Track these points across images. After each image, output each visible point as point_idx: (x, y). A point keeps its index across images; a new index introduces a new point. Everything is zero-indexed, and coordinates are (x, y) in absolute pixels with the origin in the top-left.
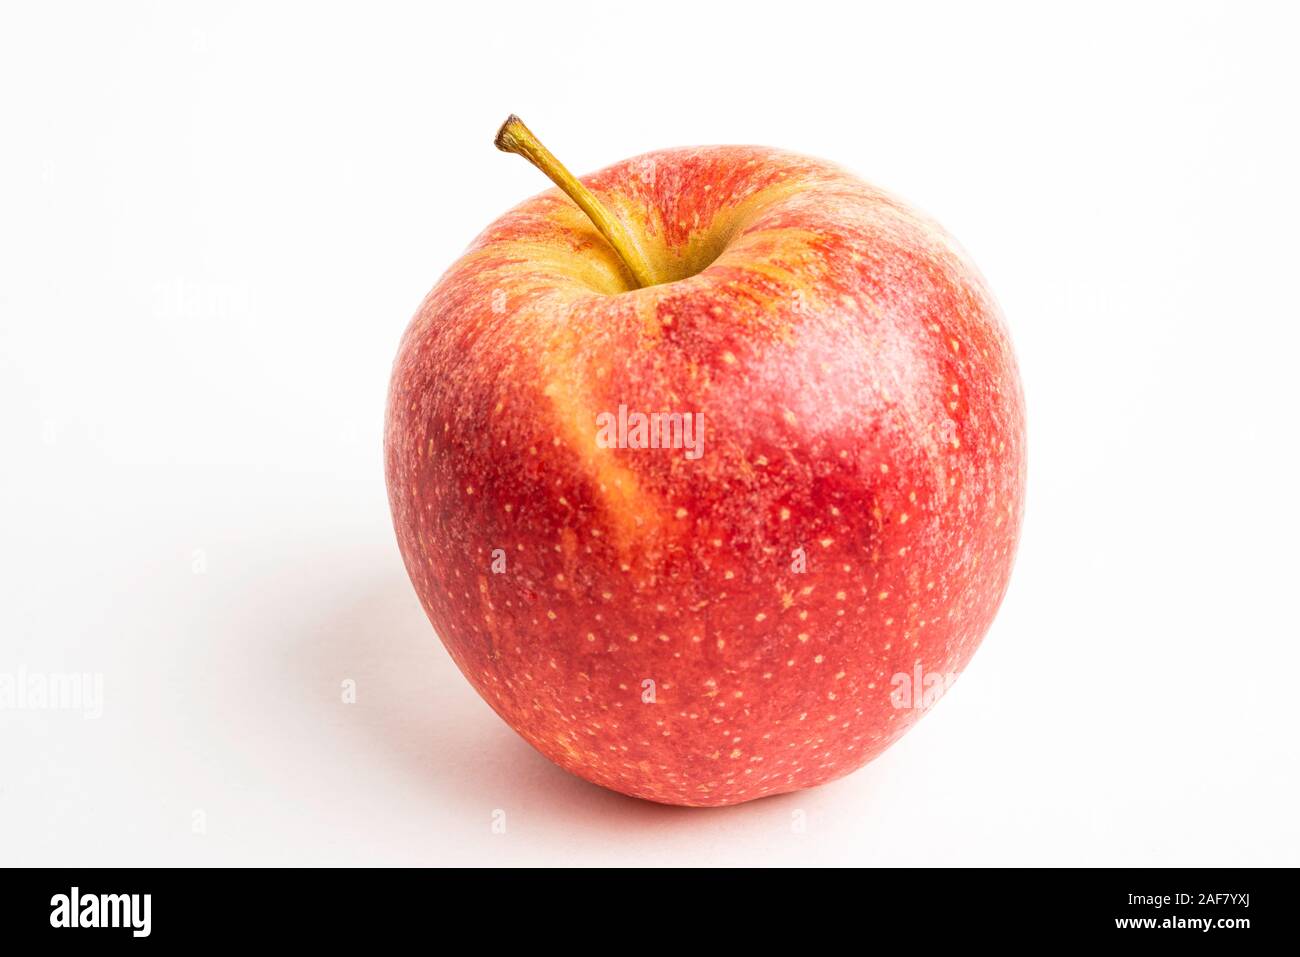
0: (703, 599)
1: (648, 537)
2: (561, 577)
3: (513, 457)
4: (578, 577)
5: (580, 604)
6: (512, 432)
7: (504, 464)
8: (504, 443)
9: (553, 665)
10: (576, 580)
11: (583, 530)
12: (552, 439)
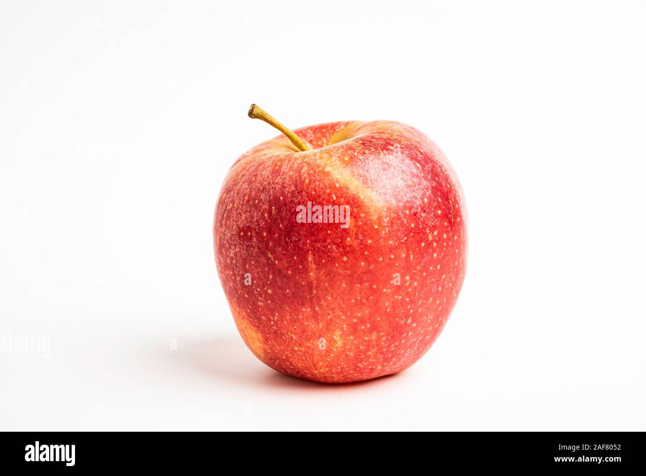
0: (405, 236)
1: (383, 212)
2: (349, 239)
3: (319, 196)
4: (356, 237)
5: (358, 248)
6: (316, 187)
7: (316, 200)
8: (313, 193)
9: (344, 285)
10: (355, 238)
11: (357, 215)
12: (335, 185)
